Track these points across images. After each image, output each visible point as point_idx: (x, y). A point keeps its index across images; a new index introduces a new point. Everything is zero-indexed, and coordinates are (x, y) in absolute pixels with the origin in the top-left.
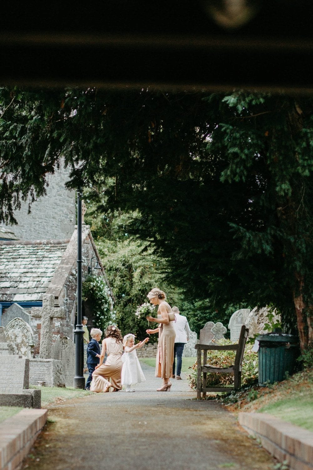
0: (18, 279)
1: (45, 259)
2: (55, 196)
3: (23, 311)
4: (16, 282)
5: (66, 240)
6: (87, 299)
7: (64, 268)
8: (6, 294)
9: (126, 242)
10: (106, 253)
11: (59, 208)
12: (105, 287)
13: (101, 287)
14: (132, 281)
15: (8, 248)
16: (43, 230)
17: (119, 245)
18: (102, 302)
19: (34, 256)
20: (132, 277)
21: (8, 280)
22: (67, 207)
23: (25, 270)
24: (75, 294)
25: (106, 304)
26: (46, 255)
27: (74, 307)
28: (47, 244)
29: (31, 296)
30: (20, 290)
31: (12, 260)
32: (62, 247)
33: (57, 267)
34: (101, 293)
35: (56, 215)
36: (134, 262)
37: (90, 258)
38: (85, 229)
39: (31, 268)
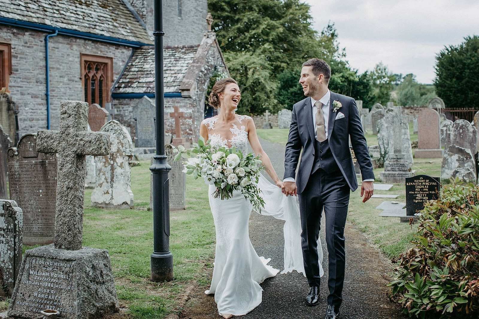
1: (181, 59)
2: (193, 17)
3: (152, 103)
5: (197, 44)
7: (195, 66)
8: (150, 87)
9: (243, 53)
10: (231, 60)
11: (196, 25)
14: (247, 77)
16: (184, 40)
17: (239, 55)
19: (173, 57)
20: (247, 74)
22: (202, 25)
24: (204, 87)
26: (182, 57)
27: (203, 97)
28: (183, 47)
32: (194, 50)
33: (190, 66)
35: (194, 30)
36: (248, 65)
37: (216, 58)
38: (212, 35)
39: (170, 67)
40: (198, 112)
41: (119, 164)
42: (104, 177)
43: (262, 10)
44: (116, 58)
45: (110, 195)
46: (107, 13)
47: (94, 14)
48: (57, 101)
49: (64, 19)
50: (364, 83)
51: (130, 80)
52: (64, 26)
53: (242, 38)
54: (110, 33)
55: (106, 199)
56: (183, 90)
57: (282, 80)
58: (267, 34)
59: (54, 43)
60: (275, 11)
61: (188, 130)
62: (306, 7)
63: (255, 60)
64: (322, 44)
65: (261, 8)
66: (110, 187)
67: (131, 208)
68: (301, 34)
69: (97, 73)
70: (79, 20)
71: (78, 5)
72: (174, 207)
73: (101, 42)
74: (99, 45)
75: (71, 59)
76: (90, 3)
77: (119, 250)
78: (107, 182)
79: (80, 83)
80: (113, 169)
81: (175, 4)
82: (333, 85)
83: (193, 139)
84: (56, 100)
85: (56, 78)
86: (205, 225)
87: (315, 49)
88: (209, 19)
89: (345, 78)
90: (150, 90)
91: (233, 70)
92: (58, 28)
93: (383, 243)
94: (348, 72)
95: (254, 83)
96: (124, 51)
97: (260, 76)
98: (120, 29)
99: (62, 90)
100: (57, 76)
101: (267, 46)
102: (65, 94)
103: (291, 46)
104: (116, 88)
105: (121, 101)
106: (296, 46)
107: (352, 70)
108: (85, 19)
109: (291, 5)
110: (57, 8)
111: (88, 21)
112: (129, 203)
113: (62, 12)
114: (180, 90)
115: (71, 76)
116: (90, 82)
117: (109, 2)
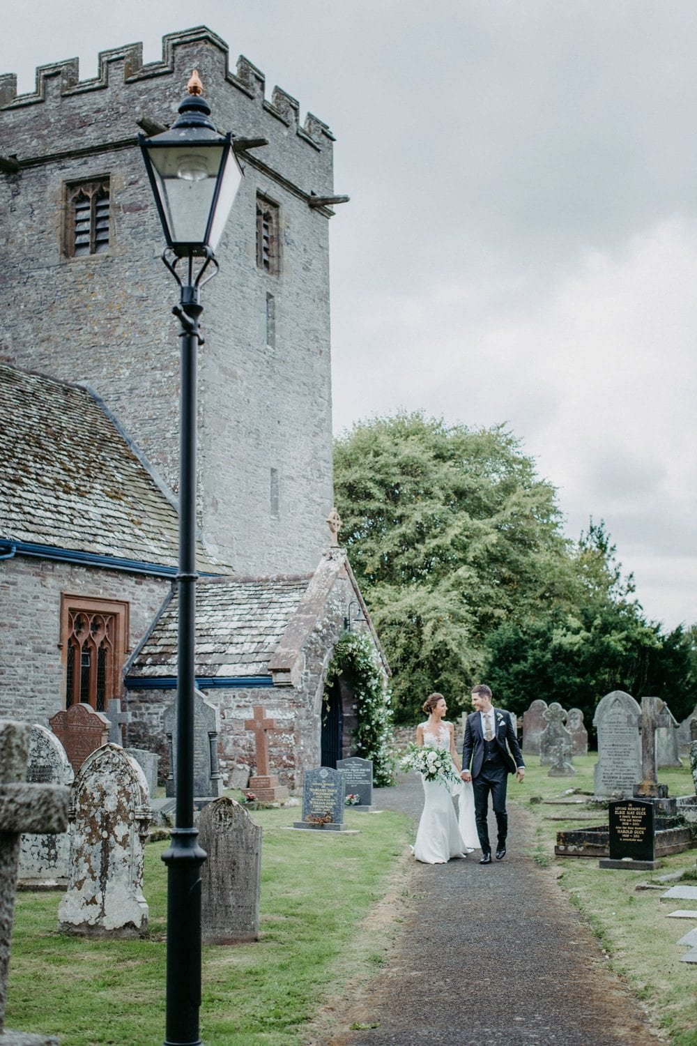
0: (227, 639)
1: (273, 605)
2: (302, 514)
4: (224, 643)
5: (308, 571)
6: (342, 671)
7: (302, 619)
8: (206, 664)
9: (413, 588)
10: (386, 602)
12: (373, 651)
13: (366, 651)
14: (421, 639)
15: (216, 589)
16: (283, 564)
17: (404, 591)
18: (368, 676)
19: (256, 601)
20: (421, 633)
21: (210, 641)
23: (240, 624)
24: (321, 664)
25: (375, 678)
26: (275, 599)
27: (319, 686)
28: (278, 580)
29: (247, 668)
30: (230, 657)
31: (220, 607)
32: (301, 586)
33: (291, 619)
34: (366, 660)
35: (304, 542)
36: (424, 614)
37: (348, 602)
38: (339, 555)
39: (250, 620)
40: (307, 718)
41: (120, 839)
42: (86, 866)
43: (453, 496)
44: (136, 602)
45: (99, 905)
46: (121, 509)
47: (94, 512)
48: (7, 694)
49: (31, 522)
50: (675, 652)
51: (165, 649)
52: (29, 537)
53: (411, 556)
54: (125, 550)
55: (90, 914)
56: (276, 671)
57: (496, 646)
58: (464, 548)
59: (7, 574)
60: (479, 499)
61: (284, 758)
62: (549, 491)
63: (438, 603)
64: (584, 569)
65: (450, 492)
66: (98, 889)
67: (142, 937)
68: (536, 546)
69: (95, 634)
70: (61, 525)
71: (61, 494)
72: (235, 936)
73: (106, 569)
74: (101, 576)
75: (40, 606)
76: (87, 489)
77: (99, 1035)
78: (94, 878)
79: (56, 657)
80: (106, 848)
81: (264, 489)
82: (607, 656)
83: (295, 777)
84: (7, 692)
85: (8, 646)
86: (295, 979)
87: (567, 579)
88: (333, 521)
89: (633, 642)
90: (205, 671)
91: (392, 624)
92: (17, 543)
93: (676, 1027)
94: (640, 629)
95: (436, 651)
96: (155, 587)
97: (448, 638)
98: (146, 541)
99: (21, 671)
100: (9, 642)
101: (463, 572)
102: (25, 679)
103: (517, 573)
104: (134, 665)
105: (144, 694)
106: (526, 572)
107: (648, 624)
108: (75, 521)
109: (514, 487)
110: (17, 500)
111: (81, 526)
112: (138, 924)
113: (27, 509)
114: (269, 670)
115: (40, 641)
116: (79, 654)
117: (125, 487)
